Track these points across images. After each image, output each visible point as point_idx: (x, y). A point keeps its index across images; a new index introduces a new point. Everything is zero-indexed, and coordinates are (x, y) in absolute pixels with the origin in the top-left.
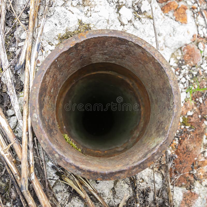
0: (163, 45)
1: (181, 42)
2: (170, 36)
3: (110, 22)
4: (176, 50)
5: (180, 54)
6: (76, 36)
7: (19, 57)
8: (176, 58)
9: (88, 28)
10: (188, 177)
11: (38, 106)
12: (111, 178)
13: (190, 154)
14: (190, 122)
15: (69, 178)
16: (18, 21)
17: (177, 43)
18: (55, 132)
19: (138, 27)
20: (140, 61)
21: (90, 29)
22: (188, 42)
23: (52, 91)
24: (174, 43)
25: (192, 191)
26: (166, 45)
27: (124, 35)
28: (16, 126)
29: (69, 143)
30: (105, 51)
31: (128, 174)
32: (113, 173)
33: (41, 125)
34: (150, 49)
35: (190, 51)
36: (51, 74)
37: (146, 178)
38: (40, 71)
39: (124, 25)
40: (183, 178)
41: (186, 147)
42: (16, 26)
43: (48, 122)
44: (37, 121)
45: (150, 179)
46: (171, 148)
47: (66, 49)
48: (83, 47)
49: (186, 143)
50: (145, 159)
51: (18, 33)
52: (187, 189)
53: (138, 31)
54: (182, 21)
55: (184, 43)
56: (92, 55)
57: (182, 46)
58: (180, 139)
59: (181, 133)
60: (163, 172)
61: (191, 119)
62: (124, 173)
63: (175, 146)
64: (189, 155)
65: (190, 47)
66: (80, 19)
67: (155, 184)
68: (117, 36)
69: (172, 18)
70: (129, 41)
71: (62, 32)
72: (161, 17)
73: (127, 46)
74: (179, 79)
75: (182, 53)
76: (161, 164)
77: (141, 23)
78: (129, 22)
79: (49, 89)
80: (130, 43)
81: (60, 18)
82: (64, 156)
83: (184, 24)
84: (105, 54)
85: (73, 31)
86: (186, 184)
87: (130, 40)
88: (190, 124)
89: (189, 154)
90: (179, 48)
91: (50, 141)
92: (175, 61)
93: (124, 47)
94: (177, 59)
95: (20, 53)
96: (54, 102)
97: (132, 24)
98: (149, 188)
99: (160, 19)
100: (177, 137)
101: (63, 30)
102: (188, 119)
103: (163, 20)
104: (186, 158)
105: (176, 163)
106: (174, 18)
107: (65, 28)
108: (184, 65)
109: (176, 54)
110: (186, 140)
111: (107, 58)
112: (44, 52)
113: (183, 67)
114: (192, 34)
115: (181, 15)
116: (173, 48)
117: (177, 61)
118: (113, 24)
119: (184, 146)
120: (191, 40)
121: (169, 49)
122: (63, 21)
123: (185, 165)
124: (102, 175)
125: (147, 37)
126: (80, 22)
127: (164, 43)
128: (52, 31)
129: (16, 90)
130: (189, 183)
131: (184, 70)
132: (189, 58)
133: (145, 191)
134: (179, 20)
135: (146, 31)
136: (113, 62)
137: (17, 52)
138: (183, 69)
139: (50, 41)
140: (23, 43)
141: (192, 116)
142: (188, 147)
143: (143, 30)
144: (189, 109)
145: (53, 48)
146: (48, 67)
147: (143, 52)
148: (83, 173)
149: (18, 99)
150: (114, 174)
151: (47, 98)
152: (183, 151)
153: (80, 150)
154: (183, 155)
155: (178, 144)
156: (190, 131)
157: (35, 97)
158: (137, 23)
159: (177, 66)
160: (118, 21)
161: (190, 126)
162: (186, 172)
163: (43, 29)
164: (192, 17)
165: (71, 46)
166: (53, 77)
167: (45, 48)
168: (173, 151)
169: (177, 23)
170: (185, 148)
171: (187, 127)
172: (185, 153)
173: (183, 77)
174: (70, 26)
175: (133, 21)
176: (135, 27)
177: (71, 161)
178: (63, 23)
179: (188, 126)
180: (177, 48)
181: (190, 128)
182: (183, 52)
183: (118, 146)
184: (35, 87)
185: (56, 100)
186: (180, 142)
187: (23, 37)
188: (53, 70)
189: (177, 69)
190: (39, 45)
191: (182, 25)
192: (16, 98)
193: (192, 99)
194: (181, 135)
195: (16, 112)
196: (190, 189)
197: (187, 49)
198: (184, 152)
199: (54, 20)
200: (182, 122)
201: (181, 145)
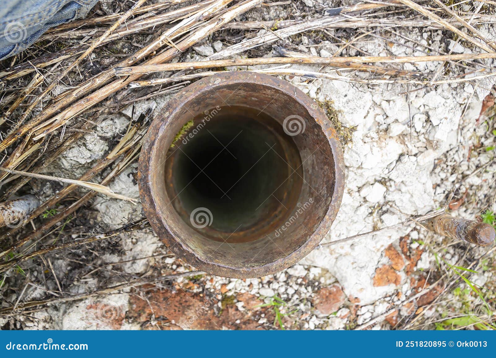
0: (338, 253)
1: (346, 280)
2: (353, 264)
3: (360, 171)
4: (333, 274)
5: (328, 282)
6: (331, 125)
7: (295, 50)
8: (322, 276)
9: (345, 140)
10: (144, 313)
11: (231, 83)
12: (142, 190)
13: (180, 313)
14: (227, 307)
15: (136, 133)
16: (344, 45)
17: (344, 275)
18: (196, 109)
19: (358, 212)
20: (308, 217)
21: (345, 144)
22: (347, 292)
23: (253, 99)
24: (343, 270)
25: (124, 320)
26: (339, 259)
27: (340, 189)
28: (201, 55)
29: (182, 129)
30: (316, 167)
31: (150, 213)
32: (150, 192)
33: (206, 89)
34: (324, 227)
35: (335, 295)
36: (276, 96)
37: (138, 248)
38: (278, 82)
39: (359, 191)
40: (142, 304)
41: (189, 306)
42: (337, 42)
43: (210, 98)
44: (210, 84)
45: (138, 255)
46: (187, 281)
47: (311, 113)
48: (318, 135)
49: (196, 305)
50: (172, 234)
51: (328, 46)
52: (126, 312)
53: (353, 214)
54: (376, 278)
55: (345, 285)
56: (310, 149)
57: (340, 282)
58: (201, 295)
59: (210, 295)
60: (149, 273)
61: (233, 309)
62: (150, 208)
63: (190, 288)
64: (177, 310)
65: (340, 295)
66: (358, 128)
67: (131, 262)
68: (336, 181)
69: (380, 263)
70: (332, 197)
71: (336, 106)
72: (378, 246)
73: (325, 196)
74: (291, 284)
75: (330, 284)
76: (161, 269)
77: (365, 216)
78: (364, 198)
79: (256, 94)
80: (330, 199)
81: (355, 101)
82: (167, 124)
83: (372, 281)
84: (313, 168)
85: (339, 119)
86: (134, 310)
87: (333, 199)
88: (225, 308)
89: (179, 311)
90: (336, 279)
91: (185, 104)
92: (317, 275)
93: (324, 191)
94: (320, 278)
95: (301, 51)
96: (238, 102)
97: (362, 203)
98: (125, 254)
99: (375, 245)
100: (203, 290)
101: (340, 105)
102: (232, 303)
103: (374, 249)
104: (173, 306)
105: (164, 291)
106: (380, 266)
107: (342, 109)
108: (313, 290)
109: (328, 275)
110: (200, 303)
111: (308, 171)
112: (305, 83)
113: (310, 289)
114: (360, 296)
115: (385, 276)
116: (335, 269)
117: (317, 278)
118: (358, 175)
119: (191, 302)
120: (350, 296)
121: (333, 263)
122: (352, 105)
123: (163, 306)
124: (145, 177)
125: (347, 228)
126: (353, 129)
127: (341, 255)
128: (337, 92)
129: (250, 50)
130: (136, 315)
131: (305, 291)
132: (324, 297)
133: (119, 248)
134: (378, 274)
135: (355, 225)
136: (305, 181)
137: (301, 47)
138: (306, 288)
139: (323, 90)
140: (316, 54)
141: (237, 309)
142: (191, 308)
143: (355, 221)
144: (248, 303)
145: (313, 95)
146: (284, 91)
147: (319, 218)
148: (146, 151)
149: (237, 54)
150: (148, 194)
151: (242, 93)
152: (184, 300)
153: (173, 146)
154: (177, 302)
155: (193, 292)
156: (215, 309)
157: (242, 78)
158: (364, 210)
159: (310, 279)
160: (364, 182)
161: (221, 308)
162: (153, 308)
163: (336, 79)
164: (385, 294)
165: (316, 120)
166: (273, 99)
167: (311, 84)
168: (181, 285)
169: (373, 271)
170: (188, 304)
171: (220, 304)
172: (181, 304)
173: (296, 291)
174: (346, 116)
175: (366, 205)
176: (359, 208)
177: (160, 134)
178: (349, 105)
179: (222, 305)
180: (336, 276)
181: (219, 309)
182: (332, 286)
183: (181, 203)
184: (255, 77)
185: (242, 105)
186: (196, 295)
187: (323, 52)
188: (283, 98)
189: (306, 279)
190: (312, 76)
191: (371, 278)
192: (238, 52)
193: (262, 308)
194: (207, 295)
195: (220, 53)
196: (127, 317)
197: (337, 291)
198: (181, 302)
199: (352, 92)
200: (226, 295)
201: (191, 297)
